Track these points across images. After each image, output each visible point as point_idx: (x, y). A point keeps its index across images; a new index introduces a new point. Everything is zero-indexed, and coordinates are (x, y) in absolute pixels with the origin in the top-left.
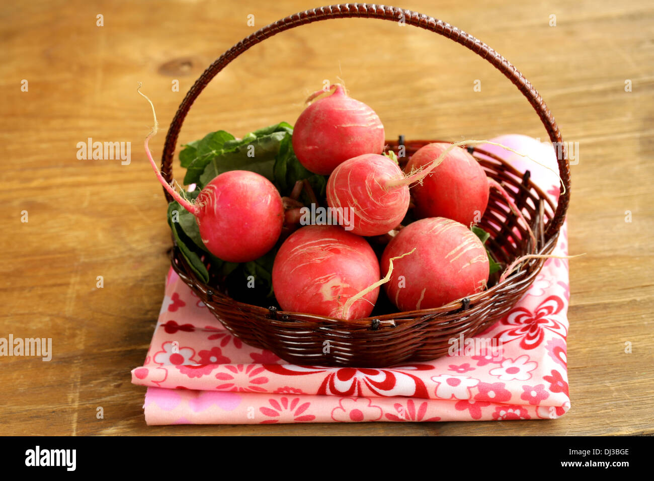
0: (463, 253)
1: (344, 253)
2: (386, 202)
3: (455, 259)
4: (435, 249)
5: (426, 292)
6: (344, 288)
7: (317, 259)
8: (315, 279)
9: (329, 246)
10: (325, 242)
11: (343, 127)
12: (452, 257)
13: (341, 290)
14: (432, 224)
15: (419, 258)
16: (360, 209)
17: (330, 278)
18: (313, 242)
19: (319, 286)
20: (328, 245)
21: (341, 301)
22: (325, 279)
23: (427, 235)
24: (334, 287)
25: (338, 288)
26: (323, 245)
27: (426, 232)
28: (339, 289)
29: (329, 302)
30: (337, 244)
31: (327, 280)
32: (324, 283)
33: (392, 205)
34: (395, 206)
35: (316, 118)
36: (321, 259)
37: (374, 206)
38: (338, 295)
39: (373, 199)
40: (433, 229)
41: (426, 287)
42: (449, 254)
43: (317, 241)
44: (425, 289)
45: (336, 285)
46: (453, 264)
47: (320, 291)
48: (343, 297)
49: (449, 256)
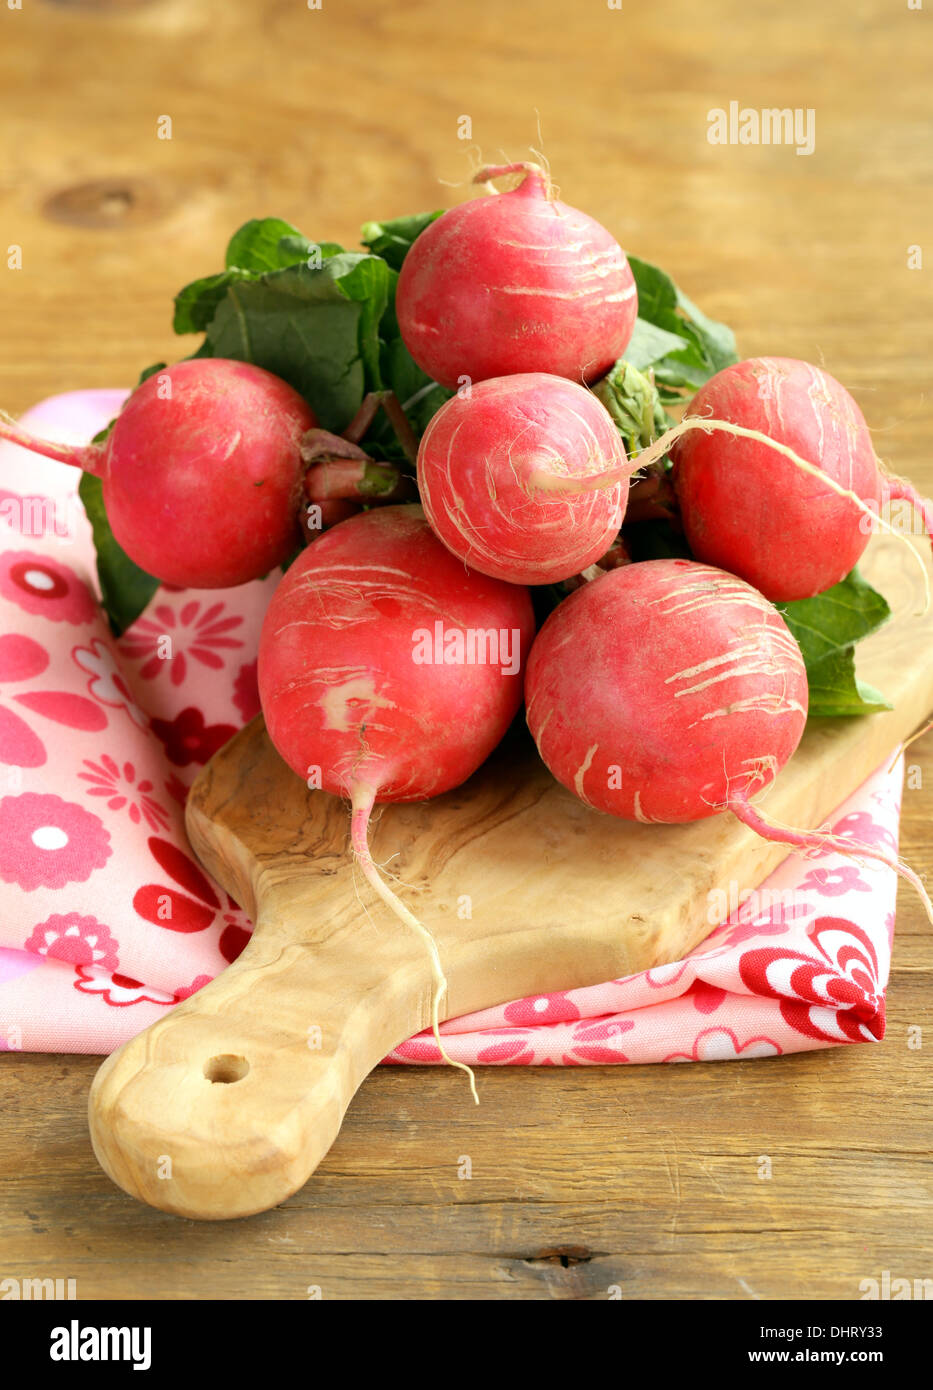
0: (717, 679)
1: (409, 617)
2: (531, 522)
3: (691, 690)
4: (646, 650)
5: (596, 754)
6: (380, 709)
7: (337, 617)
8: (315, 668)
9: (379, 589)
10: (377, 576)
11: (506, 294)
12: (683, 683)
13: (372, 712)
14: (669, 583)
15: (601, 664)
16: (469, 527)
17: (351, 676)
18: (352, 568)
19: (322, 690)
20: (378, 585)
21: (367, 739)
22: (341, 675)
23: (642, 609)
24: (355, 699)
25: (365, 706)
26: (367, 584)
27: (642, 601)
28: (367, 709)
29: (336, 733)
30: (403, 588)
31: (341, 679)
32: (333, 685)
33: (547, 530)
34: (557, 534)
35: (447, 256)
36: (344, 621)
37: (500, 526)
38: (362, 722)
39: (498, 509)
40: (663, 599)
41: (599, 743)
42: (678, 675)
43: (358, 568)
44: (596, 746)
45: (361, 696)
46: (679, 702)
47: (320, 703)
48: (373, 730)
49: (677, 680)
